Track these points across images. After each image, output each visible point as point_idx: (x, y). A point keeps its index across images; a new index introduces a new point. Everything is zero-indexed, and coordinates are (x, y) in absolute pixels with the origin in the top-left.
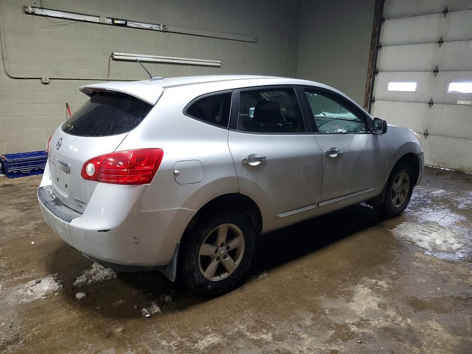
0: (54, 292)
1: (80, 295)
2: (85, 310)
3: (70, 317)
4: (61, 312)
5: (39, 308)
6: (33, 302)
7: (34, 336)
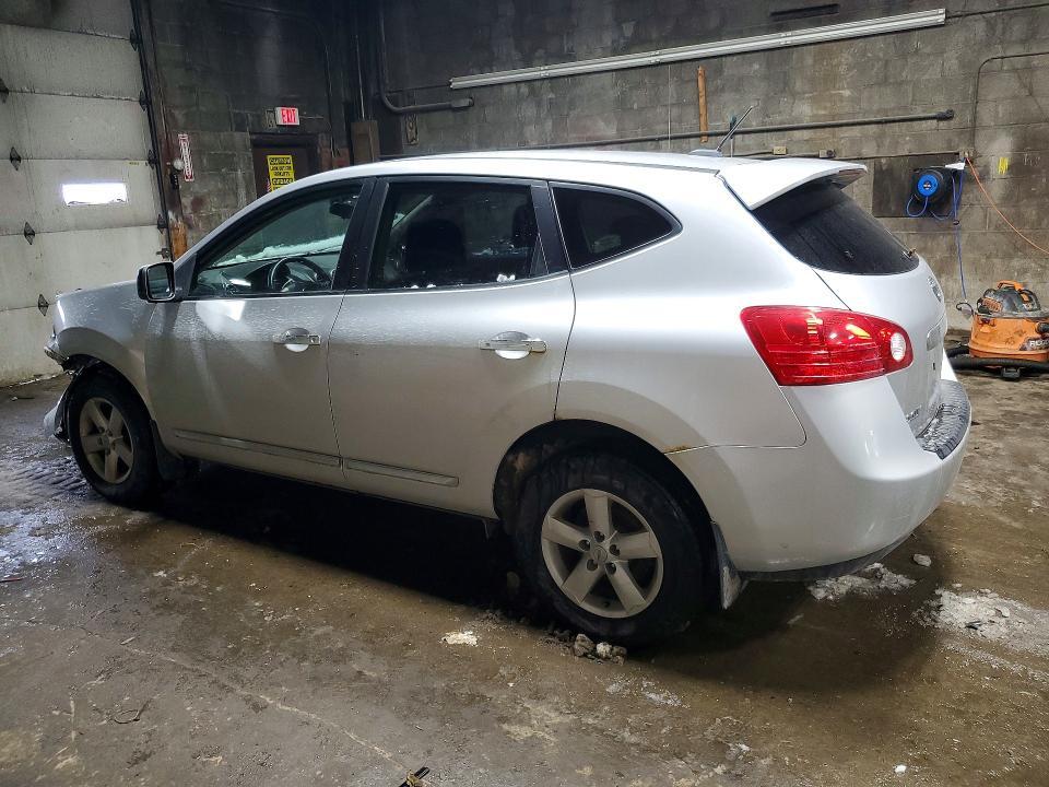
0: (956, 591)
1: (925, 561)
2: (936, 544)
3: (964, 548)
4: (974, 560)
5: (1004, 584)
6: (1006, 596)
7: (1032, 557)
